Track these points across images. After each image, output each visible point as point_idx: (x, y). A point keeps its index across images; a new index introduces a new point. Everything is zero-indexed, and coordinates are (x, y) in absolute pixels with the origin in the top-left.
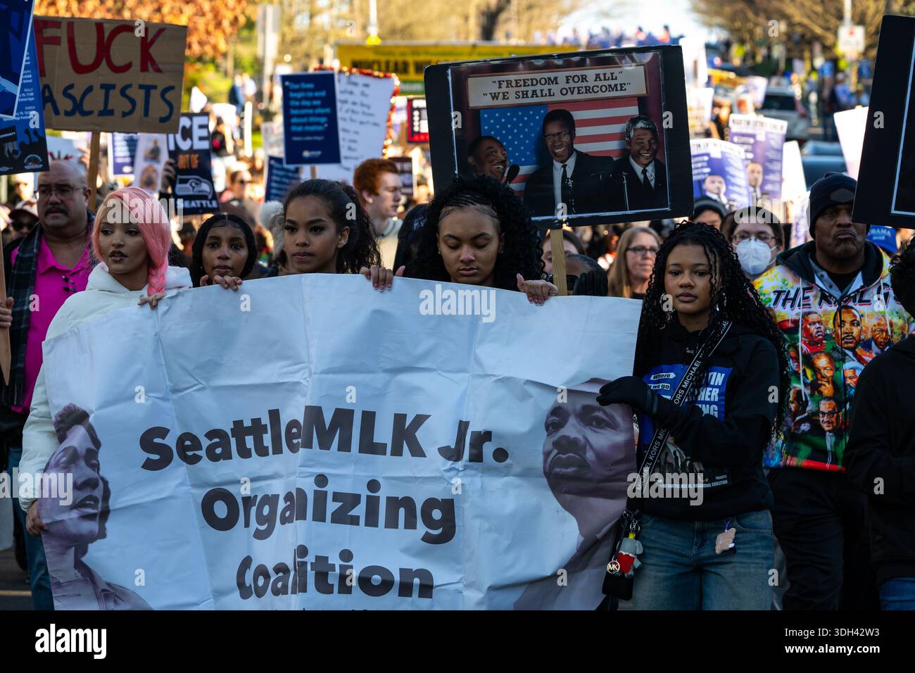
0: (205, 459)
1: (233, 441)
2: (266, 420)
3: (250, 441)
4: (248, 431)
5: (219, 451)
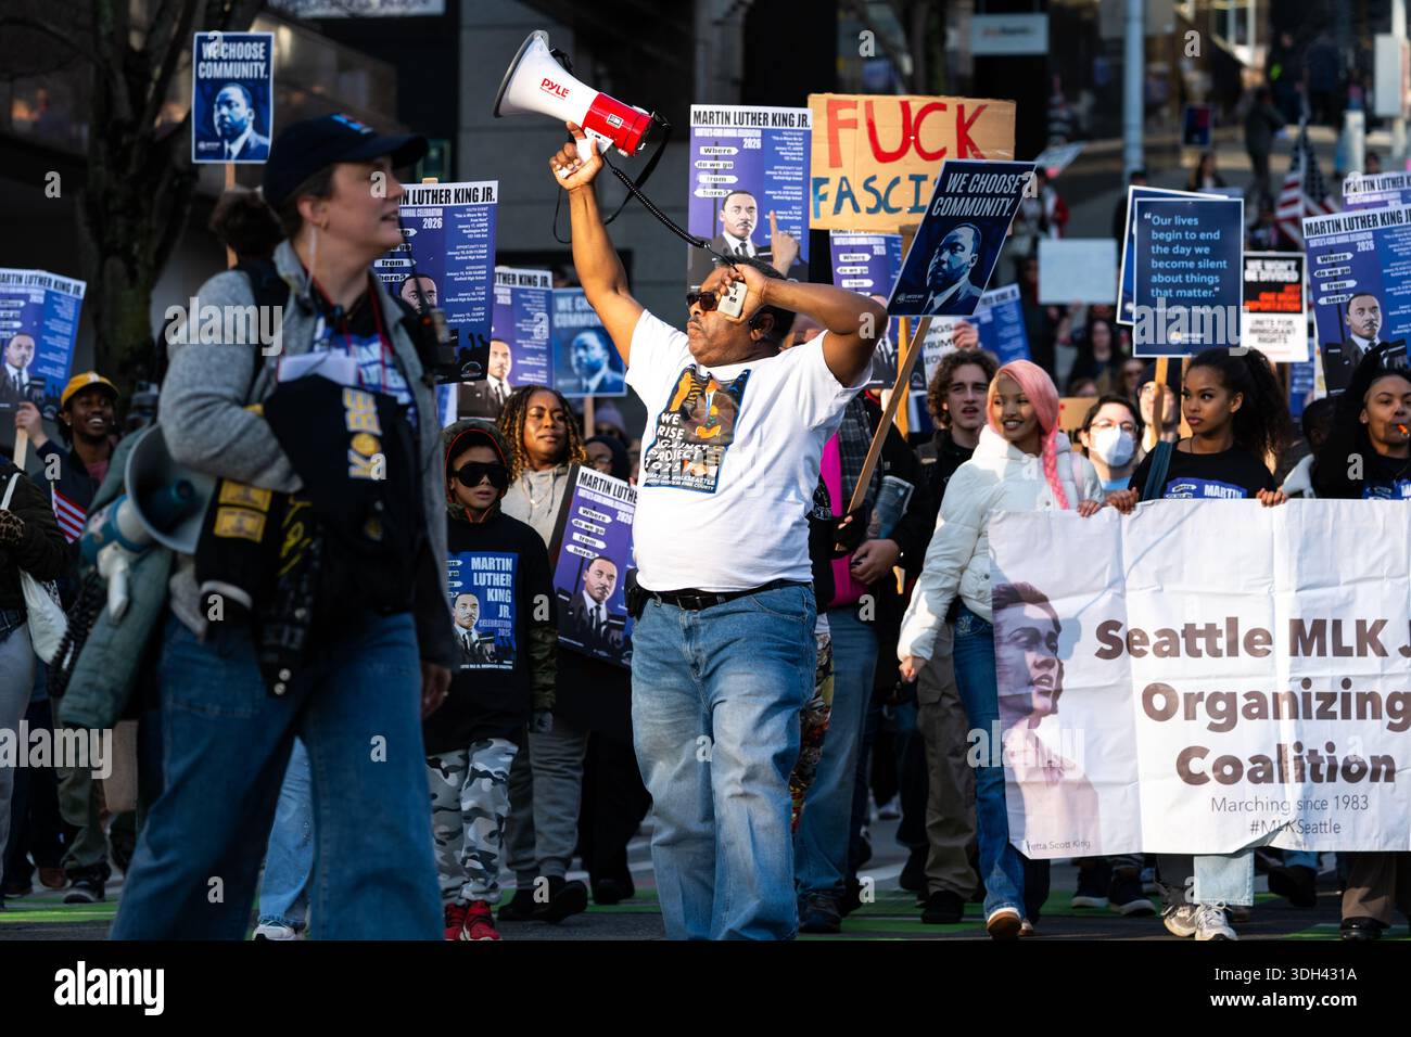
0: (1150, 655)
1: (1182, 642)
2: (1222, 626)
3: (1201, 643)
4: (1200, 634)
5: (1166, 648)
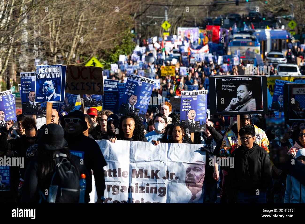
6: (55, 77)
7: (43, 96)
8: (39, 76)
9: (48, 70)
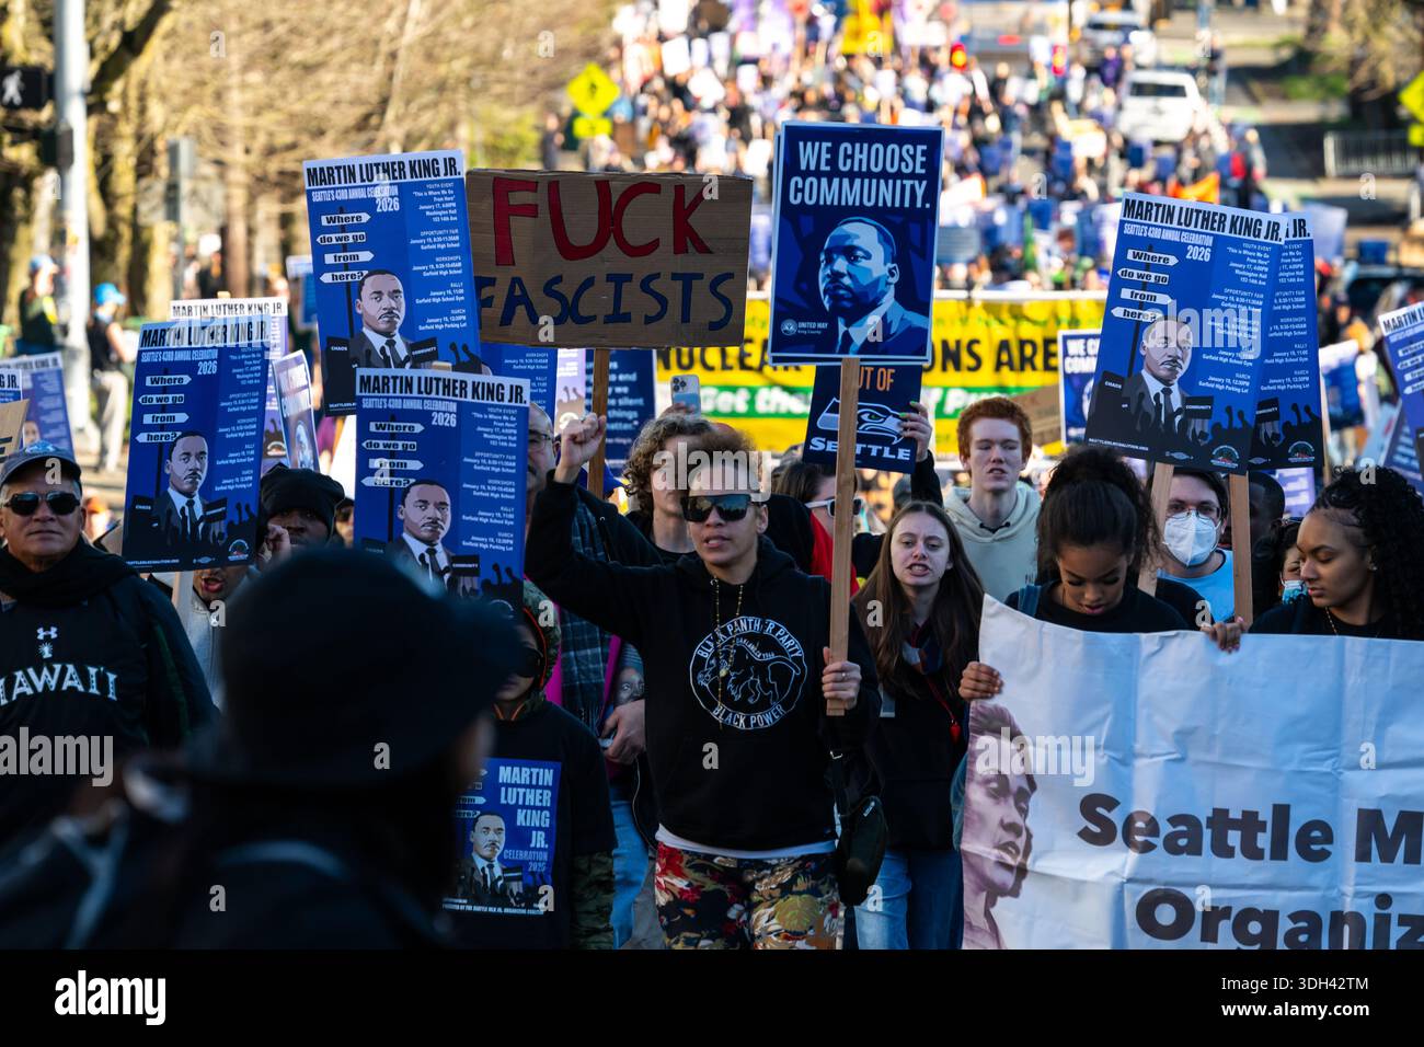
6: (897, 204)
7: (817, 313)
8: (802, 190)
9: (857, 156)
